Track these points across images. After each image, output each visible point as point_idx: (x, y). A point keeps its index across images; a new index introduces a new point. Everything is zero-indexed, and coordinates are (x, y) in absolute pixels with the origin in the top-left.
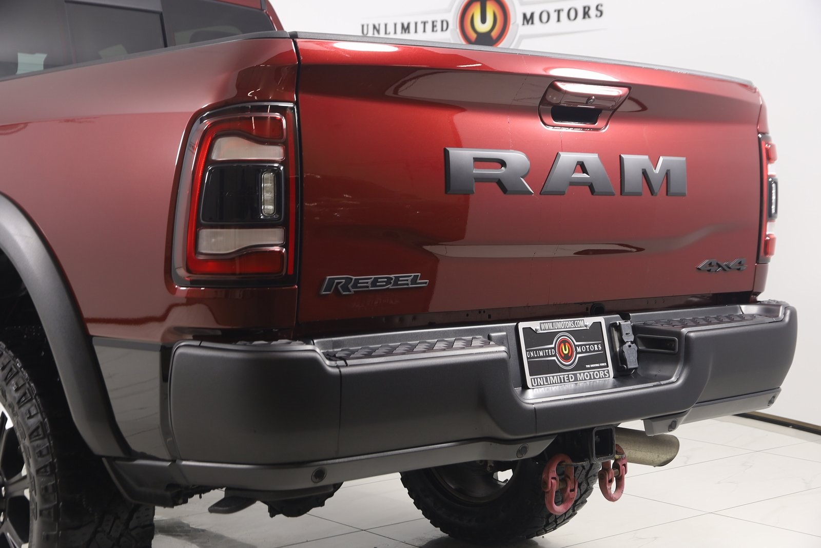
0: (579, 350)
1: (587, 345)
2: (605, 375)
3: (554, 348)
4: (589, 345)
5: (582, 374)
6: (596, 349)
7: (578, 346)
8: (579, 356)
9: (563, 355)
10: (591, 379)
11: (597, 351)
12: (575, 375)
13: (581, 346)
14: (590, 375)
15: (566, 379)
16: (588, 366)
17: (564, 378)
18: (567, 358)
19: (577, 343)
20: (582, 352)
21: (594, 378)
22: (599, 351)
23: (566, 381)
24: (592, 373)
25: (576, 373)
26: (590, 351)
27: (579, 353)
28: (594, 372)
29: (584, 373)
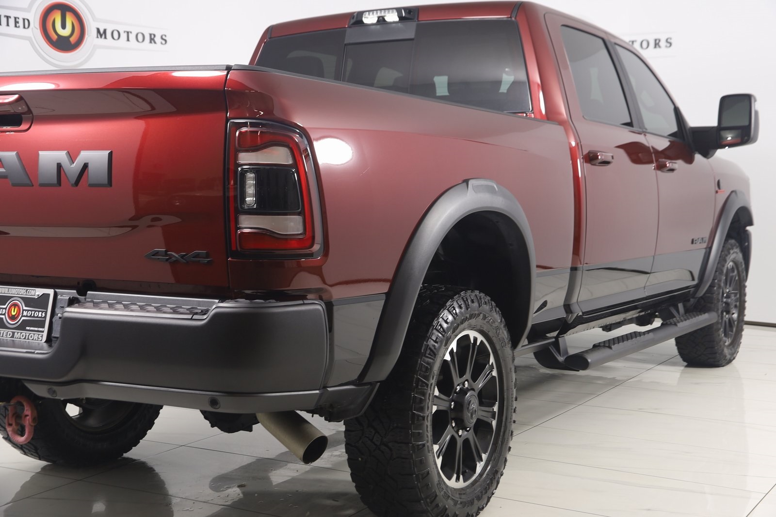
0: (25, 313)
1: (33, 311)
2: (38, 338)
3: (6, 309)
4: (35, 311)
5: (19, 333)
6: (40, 315)
7: (26, 310)
8: (23, 318)
9: (11, 316)
10: (25, 338)
11: (40, 317)
12: (13, 333)
13: (28, 311)
14: (26, 336)
15: (5, 334)
16: (28, 328)
17: (3, 333)
18: (13, 318)
19: (25, 308)
20: (27, 316)
21: (28, 339)
22: (41, 317)
23: (4, 336)
24: (28, 334)
25: (15, 332)
26: (34, 317)
27: (24, 316)
28: (30, 334)
29: (21, 333)
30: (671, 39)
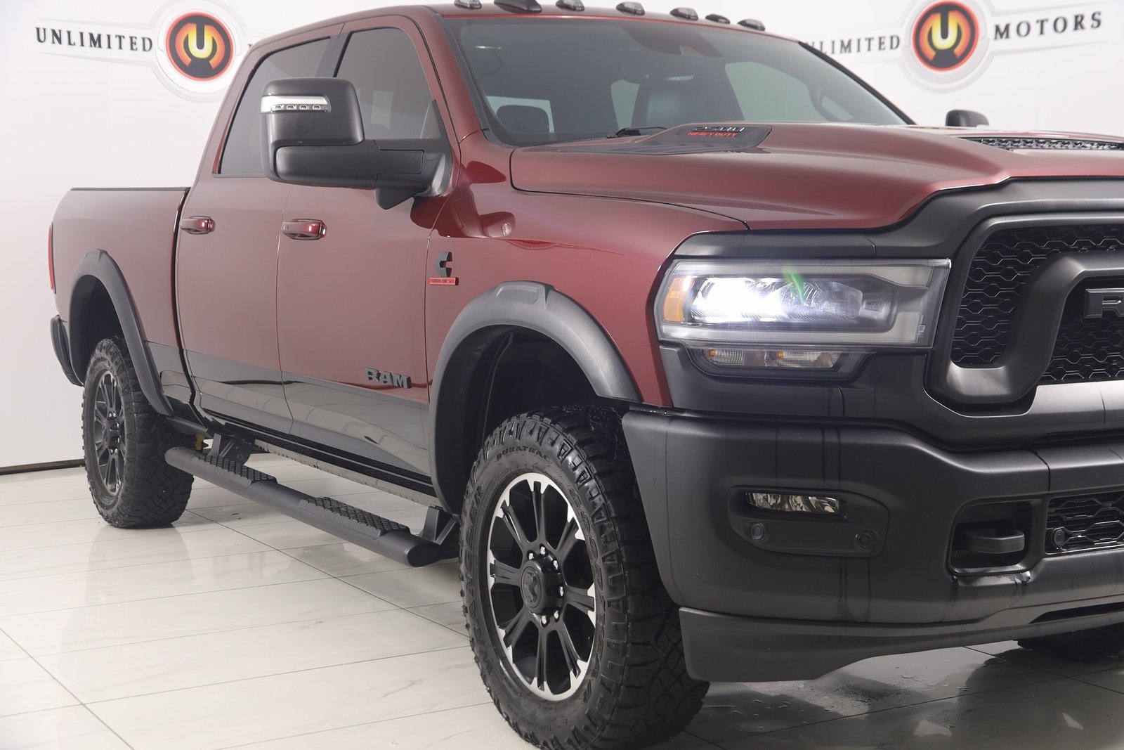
30: (1099, 14)
